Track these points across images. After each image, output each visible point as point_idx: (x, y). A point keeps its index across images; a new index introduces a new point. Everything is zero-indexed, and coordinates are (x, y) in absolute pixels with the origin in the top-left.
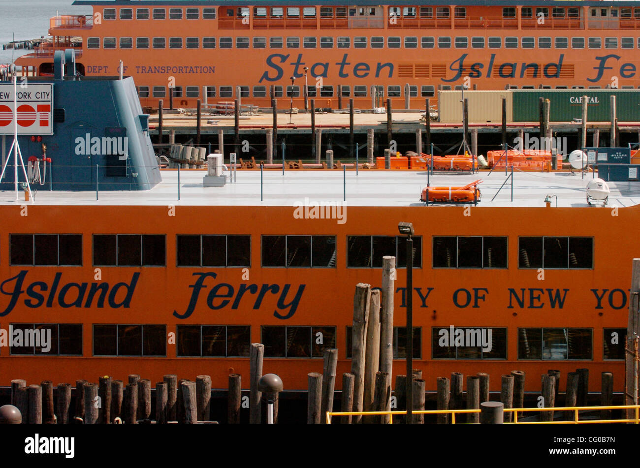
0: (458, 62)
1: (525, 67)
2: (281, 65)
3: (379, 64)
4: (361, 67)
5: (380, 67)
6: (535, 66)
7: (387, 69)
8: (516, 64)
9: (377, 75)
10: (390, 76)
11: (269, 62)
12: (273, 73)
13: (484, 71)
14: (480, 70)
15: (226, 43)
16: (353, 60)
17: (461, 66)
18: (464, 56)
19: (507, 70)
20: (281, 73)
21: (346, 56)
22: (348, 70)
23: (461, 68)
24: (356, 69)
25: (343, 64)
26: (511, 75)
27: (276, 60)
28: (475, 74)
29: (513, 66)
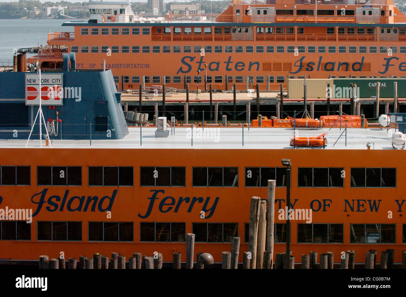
0: (299, 62)
1: (341, 64)
2: (190, 63)
3: (251, 63)
4: (239, 65)
5: (251, 64)
6: (347, 64)
7: (256, 65)
8: (335, 63)
9: (249, 70)
10: (258, 70)
11: (183, 61)
12: (185, 68)
13: (315, 67)
14: (313, 66)
15: (156, 50)
16: (235, 60)
17: (301, 64)
18: (303, 58)
19: (329, 67)
20: (190, 68)
21: (230, 57)
22: (232, 66)
23: (301, 65)
24: (236, 66)
25: (229, 62)
26: (332, 70)
27: (187, 60)
28: (310, 69)
29: (333, 64)
